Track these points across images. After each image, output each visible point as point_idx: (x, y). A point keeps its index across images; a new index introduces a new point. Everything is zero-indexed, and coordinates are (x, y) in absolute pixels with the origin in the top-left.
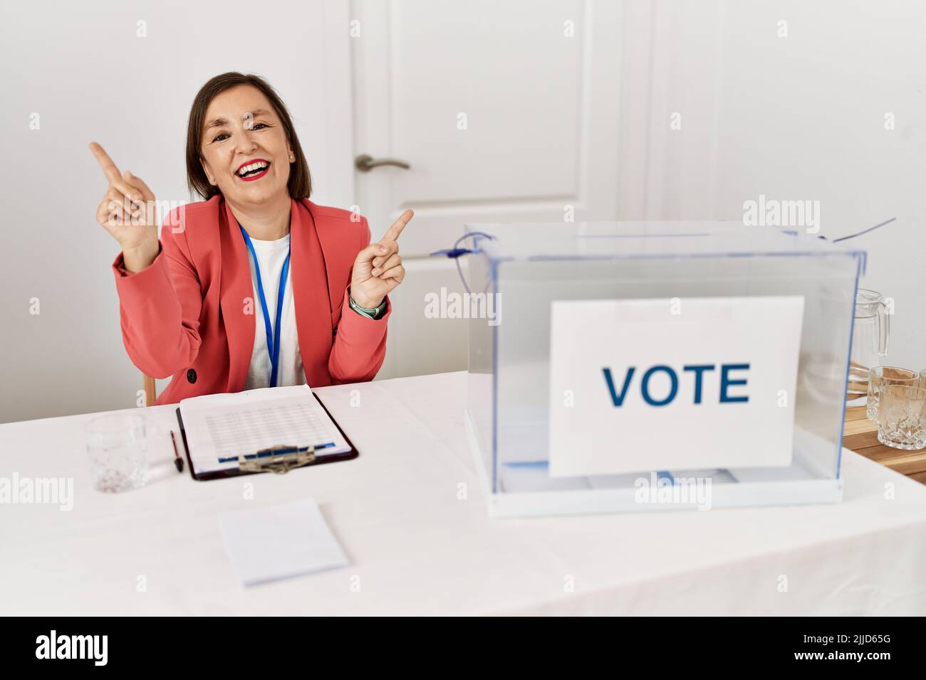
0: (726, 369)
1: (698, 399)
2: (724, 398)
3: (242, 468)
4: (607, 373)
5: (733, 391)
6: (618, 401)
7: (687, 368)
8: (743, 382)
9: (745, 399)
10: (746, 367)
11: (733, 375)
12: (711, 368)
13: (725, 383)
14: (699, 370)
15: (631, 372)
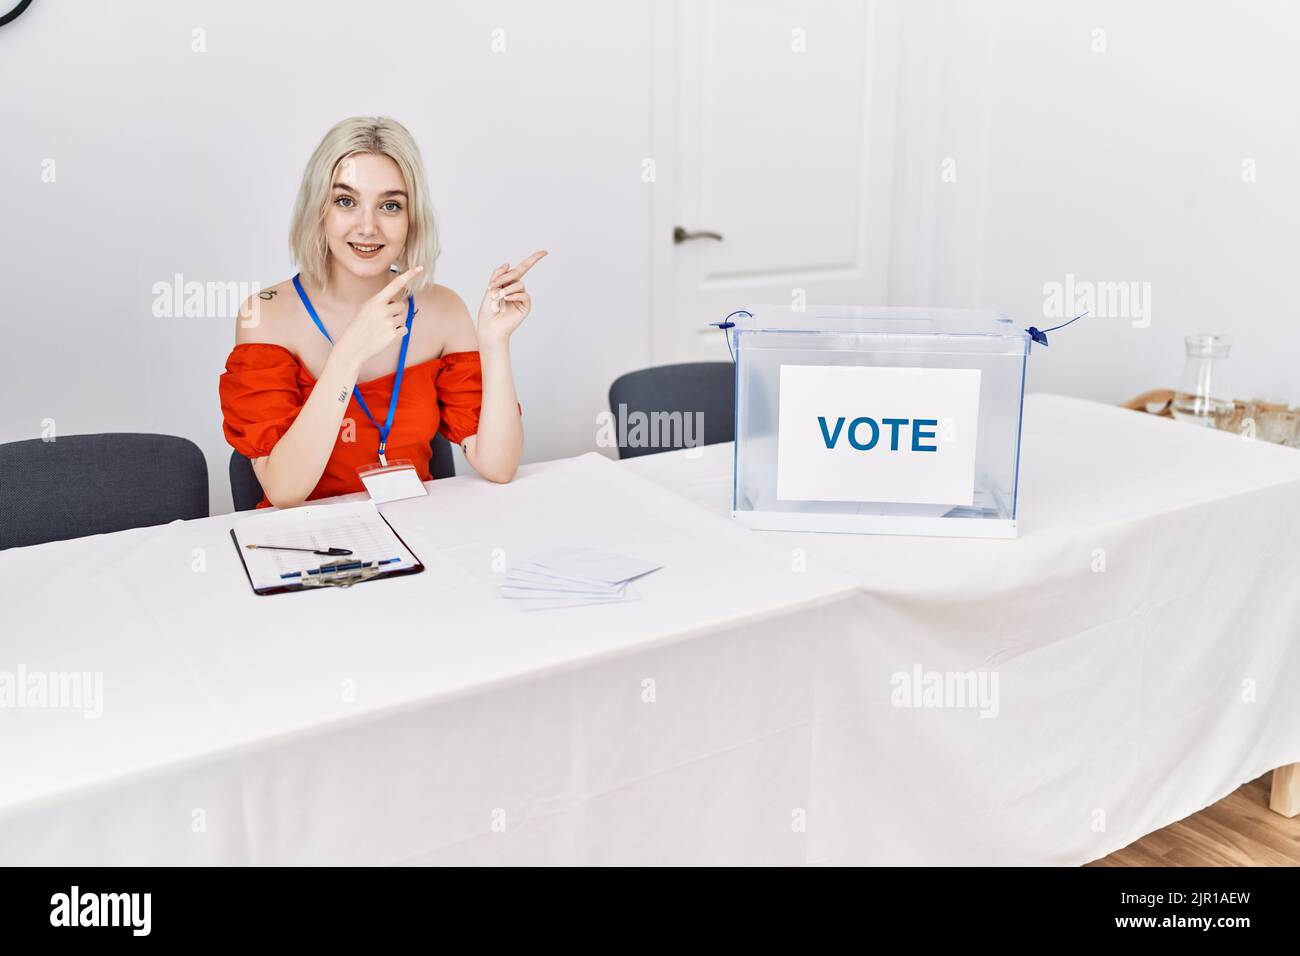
0: (917, 423)
1: (894, 446)
2: (916, 447)
3: (305, 583)
4: (822, 420)
5: (923, 442)
6: (831, 444)
7: (885, 421)
8: (932, 435)
9: (933, 449)
10: (934, 423)
11: (923, 429)
12: (906, 422)
13: (917, 435)
14: (896, 423)
15: (841, 421)
